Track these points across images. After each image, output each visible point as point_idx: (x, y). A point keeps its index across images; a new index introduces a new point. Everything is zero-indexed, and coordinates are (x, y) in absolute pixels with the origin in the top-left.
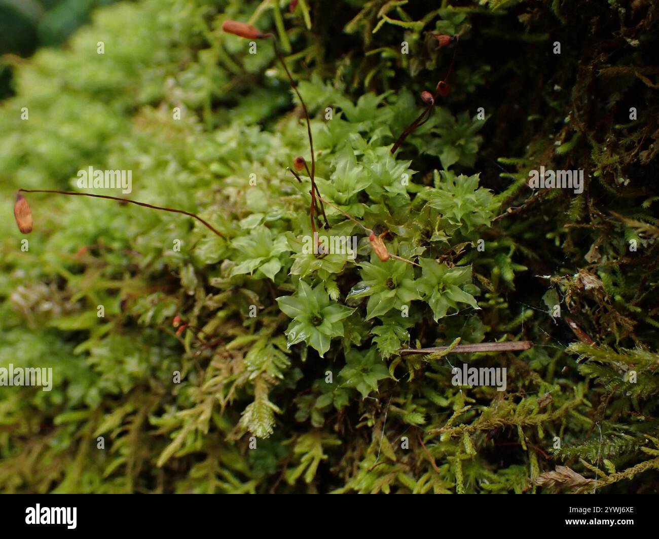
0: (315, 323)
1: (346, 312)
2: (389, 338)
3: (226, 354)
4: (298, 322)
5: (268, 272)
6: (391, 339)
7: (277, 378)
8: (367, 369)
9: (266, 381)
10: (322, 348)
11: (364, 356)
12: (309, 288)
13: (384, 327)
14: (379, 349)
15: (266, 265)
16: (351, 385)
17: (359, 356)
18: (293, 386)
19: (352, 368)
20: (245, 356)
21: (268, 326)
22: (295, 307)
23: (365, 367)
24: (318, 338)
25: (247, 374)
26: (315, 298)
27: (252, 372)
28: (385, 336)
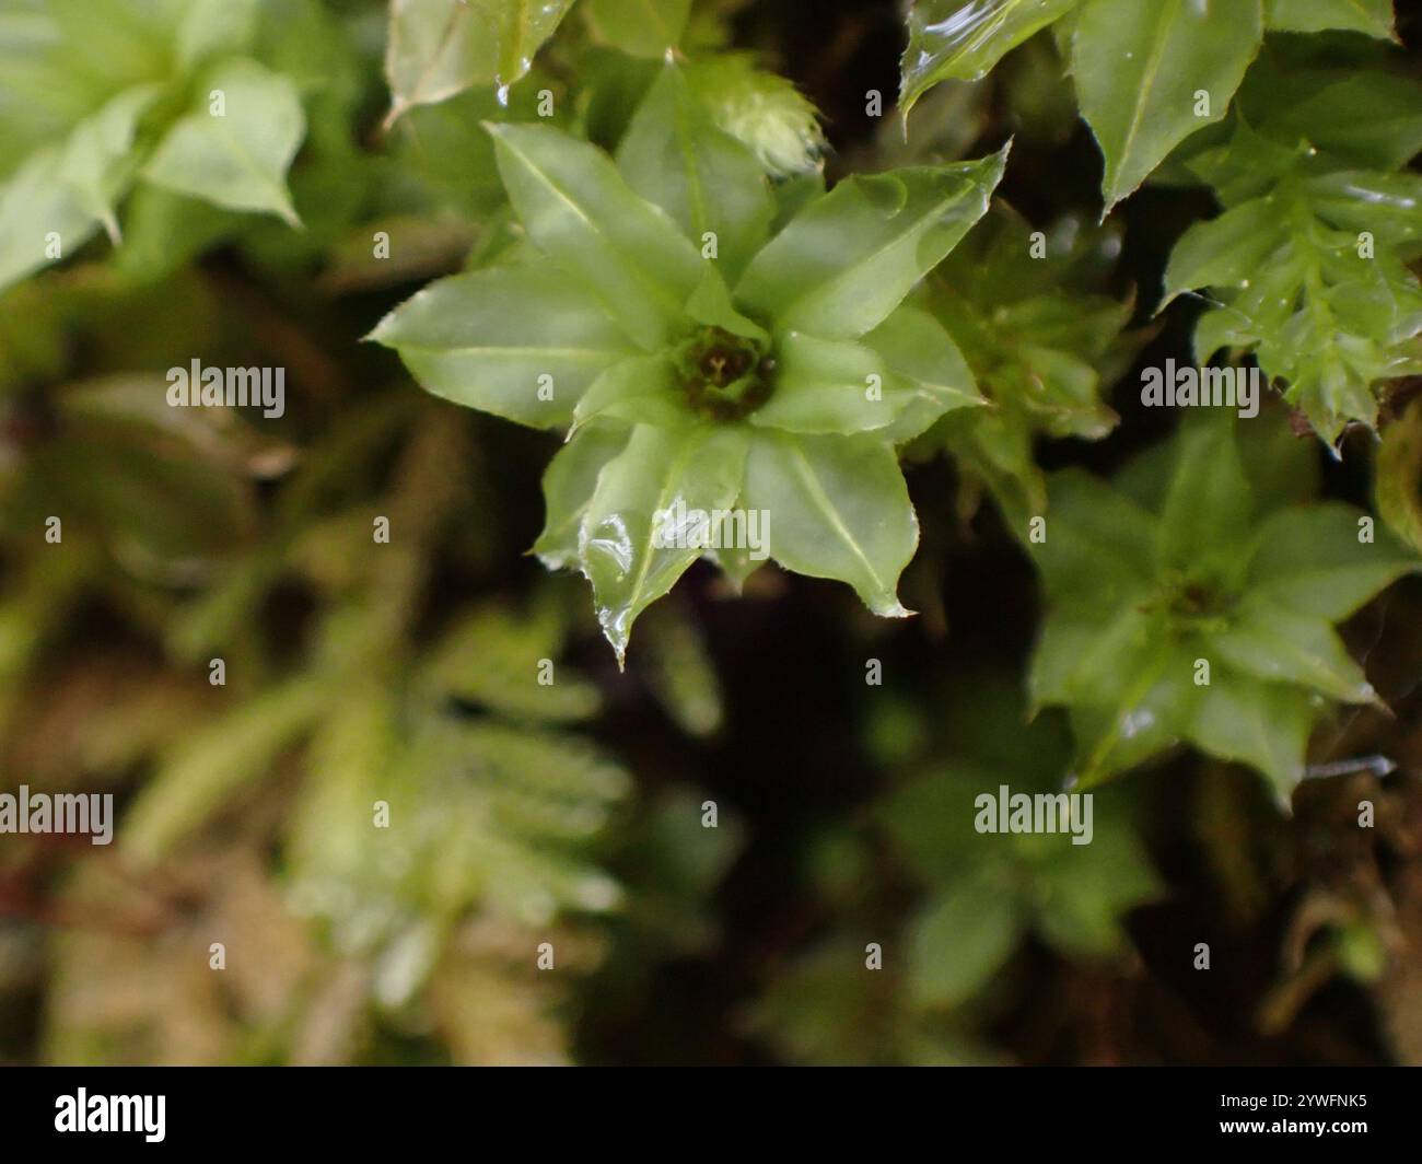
0: (734, 390)
1: (937, 213)
2: (1312, 279)
3: (143, 906)
4: (609, 440)
5: (228, 172)
6: (1327, 283)
7: (572, 921)
8: (1215, 581)
9: (518, 970)
10: (858, 551)
11: (1151, 503)
12: (581, 157)
13: (1233, 220)
14: (1281, 383)
15: (188, 141)
16: (1162, 740)
17: (1113, 512)
18: (694, 933)
19: (1099, 620)
20: (275, 856)
21: (357, 592)
22: (530, 341)
23: (1195, 573)
24: (800, 490)
25: (349, 981)
26: (657, 210)
27: (379, 950)
28: (1281, 276)
